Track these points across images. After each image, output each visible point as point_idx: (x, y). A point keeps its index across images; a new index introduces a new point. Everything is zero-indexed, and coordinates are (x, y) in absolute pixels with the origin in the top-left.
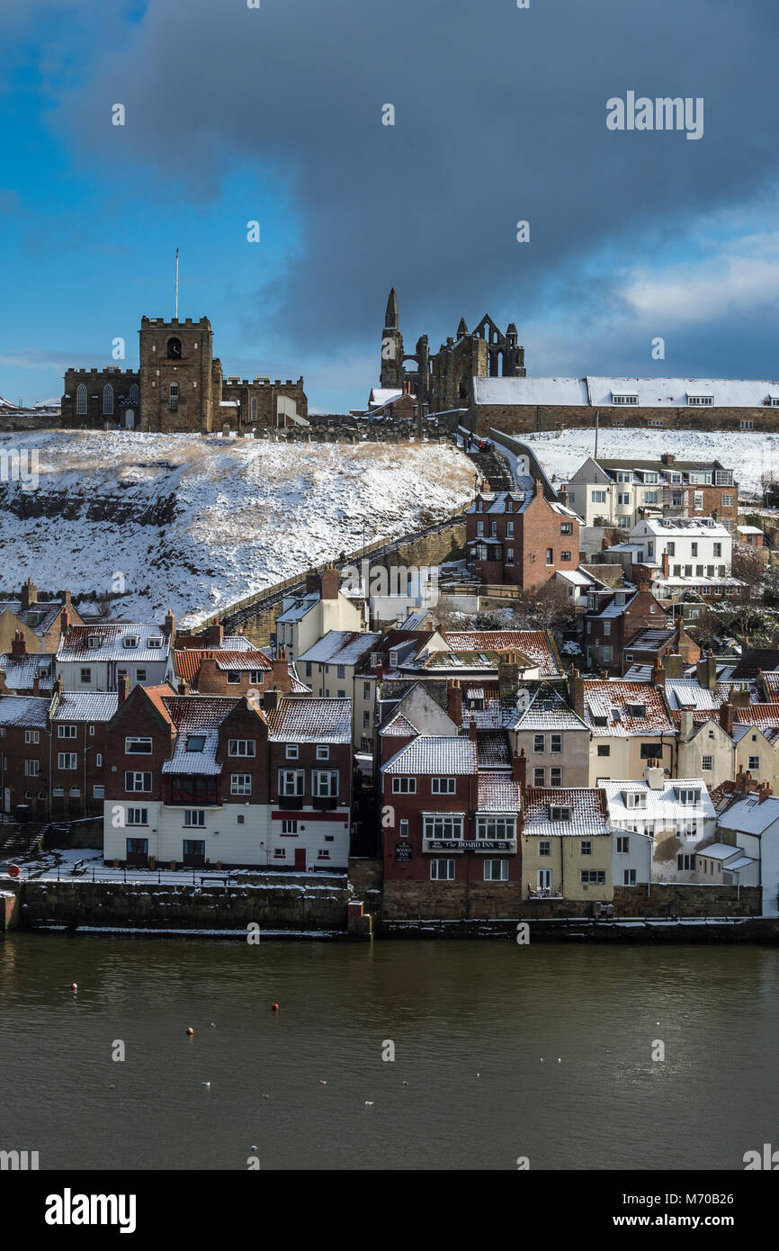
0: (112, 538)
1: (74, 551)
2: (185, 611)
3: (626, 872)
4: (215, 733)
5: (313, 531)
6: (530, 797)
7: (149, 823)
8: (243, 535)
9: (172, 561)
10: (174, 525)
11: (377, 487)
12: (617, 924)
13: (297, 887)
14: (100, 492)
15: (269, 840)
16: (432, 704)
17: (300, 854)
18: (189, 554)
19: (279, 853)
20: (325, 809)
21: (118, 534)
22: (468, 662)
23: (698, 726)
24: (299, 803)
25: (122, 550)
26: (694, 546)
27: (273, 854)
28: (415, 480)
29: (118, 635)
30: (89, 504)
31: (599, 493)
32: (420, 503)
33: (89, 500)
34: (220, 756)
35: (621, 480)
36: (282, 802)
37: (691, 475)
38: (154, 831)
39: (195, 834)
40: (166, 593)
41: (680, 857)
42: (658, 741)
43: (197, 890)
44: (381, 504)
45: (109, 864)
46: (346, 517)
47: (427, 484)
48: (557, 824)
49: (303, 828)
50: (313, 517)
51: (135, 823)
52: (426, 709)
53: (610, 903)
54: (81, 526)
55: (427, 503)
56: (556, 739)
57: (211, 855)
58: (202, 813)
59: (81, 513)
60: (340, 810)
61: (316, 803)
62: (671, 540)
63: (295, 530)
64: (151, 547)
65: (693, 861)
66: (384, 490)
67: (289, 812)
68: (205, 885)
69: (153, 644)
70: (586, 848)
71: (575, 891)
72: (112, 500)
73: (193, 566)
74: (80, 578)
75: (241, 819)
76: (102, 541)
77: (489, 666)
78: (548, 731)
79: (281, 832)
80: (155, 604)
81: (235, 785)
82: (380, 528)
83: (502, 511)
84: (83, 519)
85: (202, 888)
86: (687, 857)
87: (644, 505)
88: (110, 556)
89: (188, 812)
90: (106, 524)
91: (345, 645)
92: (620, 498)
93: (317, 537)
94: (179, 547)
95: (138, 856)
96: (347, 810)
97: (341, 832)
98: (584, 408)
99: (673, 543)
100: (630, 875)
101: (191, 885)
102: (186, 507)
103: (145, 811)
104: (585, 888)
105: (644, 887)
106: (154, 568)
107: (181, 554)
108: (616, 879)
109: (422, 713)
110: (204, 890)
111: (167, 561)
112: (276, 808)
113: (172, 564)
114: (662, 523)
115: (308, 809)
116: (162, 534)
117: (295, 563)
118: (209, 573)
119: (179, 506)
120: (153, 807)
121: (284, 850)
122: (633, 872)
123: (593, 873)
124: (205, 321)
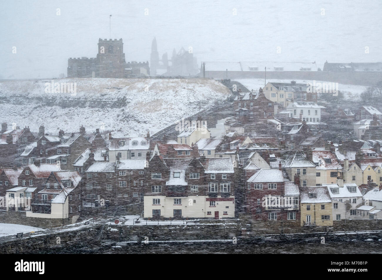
0: (100, 113)
1: (85, 118)
2: (138, 135)
3: (337, 215)
4: (184, 171)
5: (180, 107)
6: (301, 190)
7: (160, 204)
8: (155, 109)
9: (129, 119)
10: (127, 107)
11: (199, 93)
12: (335, 234)
13: (222, 224)
14: (93, 98)
15: (205, 208)
16: (261, 159)
17: (217, 213)
18: (136, 116)
19: (209, 213)
20: (225, 197)
21: (102, 112)
22: (261, 146)
23: (350, 165)
24: (216, 195)
25: (106, 117)
26: (309, 111)
27: (207, 213)
28: (211, 90)
29: (130, 141)
30: (89, 102)
31: (274, 94)
32: (214, 98)
33: (89, 101)
34: (186, 179)
35: (280, 90)
36: (210, 195)
37: (302, 88)
38: (163, 207)
39: (178, 207)
40: (129, 130)
41: (351, 210)
42: (336, 171)
43: (185, 226)
44: (201, 98)
45: (146, 219)
46: (190, 103)
47: (215, 92)
48: (312, 199)
49: (218, 204)
50: (179, 103)
51: (155, 204)
52: (259, 160)
53: (332, 226)
54: (87, 110)
55: (216, 98)
56: (304, 170)
57: (184, 215)
58: (180, 199)
59: (86, 105)
60: (231, 197)
61: (222, 194)
62: (302, 109)
63: (173, 107)
64: (119, 115)
65: (355, 212)
66: (201, 94)
67: (212, 198)
68: (188, 224)
69: (143, 144)
70: (323, 207)
71: (320, 223)
72: (98, 100)
73: (138, 120)
74: (91, 127)
75: (195, 201)
76: (97, 114)
77: (268, 148)
78: (301, 167)
79: (209, 205)
80: (125, 134)
81: (192, 189)
82: (202, 107)
83: (248, 99)
84: (87, 108)
85: (187, 225)
86: (353, 210)
87: (288, 98)
88: (101, 119)
89: (175, 199)
90: (97, 109)
91: (208, 143)
92: (280, 96)
93: (181, 110)
94: (131, 114)
95: (157, 215)
96: (234, 197)
97: (232, 205)
98: (240, 72)
99: (303, 110)
100: (338, 216)
101: (183, 224)
102: (130, 101)
103: (159, 200)
104: (323, 222)
105: (343, 220)
106: (122, 122)
107: (133, 117)
108: (334, 218)
109: (258, 162)
110: (188, 226)
111: (127, 119)
112: (208, 197)
113: (129, 120)
114: (299, 104)
115: (219, 197)
116: (123, 110)
117: (176, 118)
118: (145, 122)
119: (128, 100)
120: (162, 198)
121: (211, 212)
122: (339, 215)
123: (326, 216)
124: (121, 40)
